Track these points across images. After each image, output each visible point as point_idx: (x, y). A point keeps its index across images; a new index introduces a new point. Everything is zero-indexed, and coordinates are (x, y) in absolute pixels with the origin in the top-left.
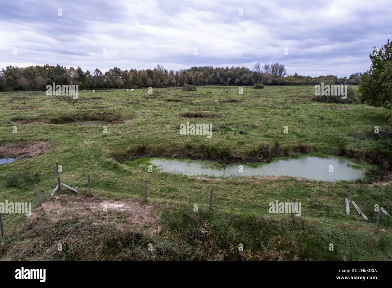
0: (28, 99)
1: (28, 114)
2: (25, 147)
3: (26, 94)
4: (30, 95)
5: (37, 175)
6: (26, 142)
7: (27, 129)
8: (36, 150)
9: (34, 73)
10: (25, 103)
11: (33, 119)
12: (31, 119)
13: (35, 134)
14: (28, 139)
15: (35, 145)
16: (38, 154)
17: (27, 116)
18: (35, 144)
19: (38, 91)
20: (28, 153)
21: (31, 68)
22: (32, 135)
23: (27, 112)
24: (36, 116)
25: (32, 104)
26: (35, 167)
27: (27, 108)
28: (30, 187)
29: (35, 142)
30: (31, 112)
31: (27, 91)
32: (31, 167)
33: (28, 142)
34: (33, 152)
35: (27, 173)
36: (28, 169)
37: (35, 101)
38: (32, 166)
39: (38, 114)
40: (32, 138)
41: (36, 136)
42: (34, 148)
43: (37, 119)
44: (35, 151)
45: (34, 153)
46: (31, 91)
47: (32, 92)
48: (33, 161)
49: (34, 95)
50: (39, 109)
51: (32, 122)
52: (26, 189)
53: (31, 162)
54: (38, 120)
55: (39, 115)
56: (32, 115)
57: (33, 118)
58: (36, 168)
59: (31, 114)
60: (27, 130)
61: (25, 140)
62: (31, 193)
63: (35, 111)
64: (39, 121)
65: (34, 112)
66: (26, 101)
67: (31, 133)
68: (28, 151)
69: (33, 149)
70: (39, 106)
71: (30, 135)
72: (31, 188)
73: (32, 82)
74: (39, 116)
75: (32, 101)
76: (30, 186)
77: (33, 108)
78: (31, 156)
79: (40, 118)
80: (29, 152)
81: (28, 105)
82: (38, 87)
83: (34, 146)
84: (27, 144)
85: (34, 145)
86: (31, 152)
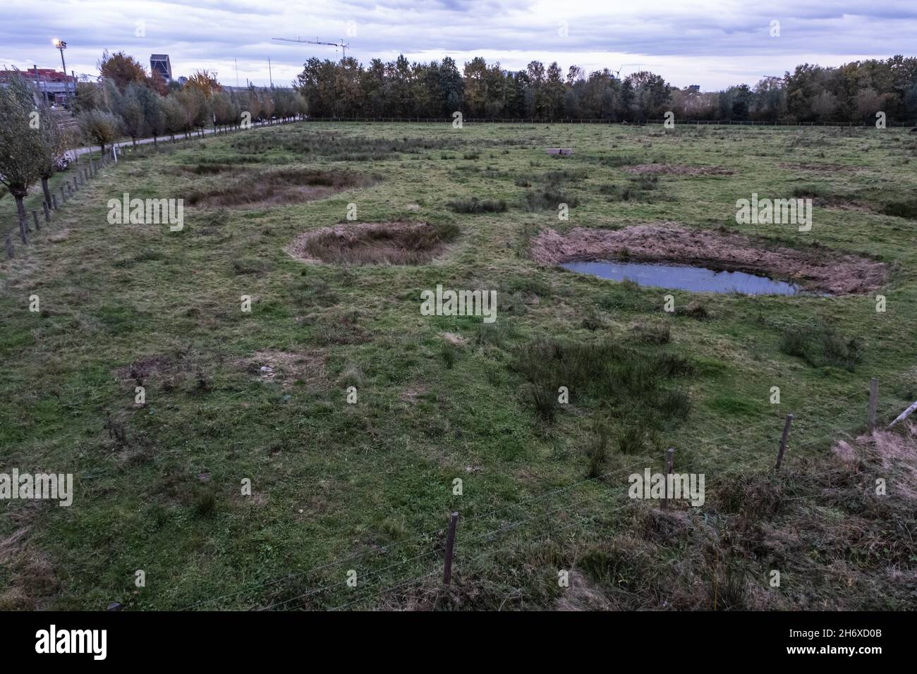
0: (828, 144)
1: (831, 183)
2: (820, 263)
3: (823, 132)
4: (834, 135)
5: (852, 345)
6: (825, 253)
7: (829, 220)
8: (846, 277)
9: (857, 79)
10: (823, 156)
11: (842, 197)
12: (836, 197)
13: (848, 237)
14: (830, 245)
15: (846, 264)
16: (849, 289)
17: (828, 189)
18: (845, 260)
19: (853, 125)
20: (823, 279)
21: (853, 66)
22: (840, 237)
23: (828, 179)
24: (851, 189)
25: (838, 158)
26: (850, 324)
27: (825, 167)
28: (838, 372)
29: (847, 257)
30: (838, 179)
31: (827, 125)
32: (838, 320)
33: (828, 254)
34: (836, 280)
35: (829, 334)
36: (831, 322)
37: (847, 152)
38: (840, 319)
39: (857, 185)
40: (842, 245)
41: (851, 242)
42: (840, 271)
43: (850, 199)
44: (842, 279)
45: (839, 283)
46: (836, 125)
47: (838, 128)
48: (843, 305)
49: (843, 136)
50: (859, 173)
51: (838, 204)
52: (827, 374)
53: (839, 308)
54: (854, 201)
55: (859, 189)
56: (841, 187)
57: (842, 194)
58: (851, 327)
59: (839, 183)
60: (830, 224)
61: (824, 248)
62: (839, 387)
63: (849, 178)
64: (856, 205)
65: (845, 179)
66: (825, 149)
67: (837, 232)
68: (824, 276)
69: (840, 274)
70: (857, 166)
71: (835, 235)
72: (837, 375)
73: (844, 103)
74: (857, 192)
75: (840, 151)
76: (837, 369)
77: (841, 168)
78: (832, 288)
79: (859, 198)
80: (827, 278)
81: (829, 161)
82: (855, 116)
83: (841, 266)
84: (825, 256)
85: (841, 264)
86: (831, 279)
